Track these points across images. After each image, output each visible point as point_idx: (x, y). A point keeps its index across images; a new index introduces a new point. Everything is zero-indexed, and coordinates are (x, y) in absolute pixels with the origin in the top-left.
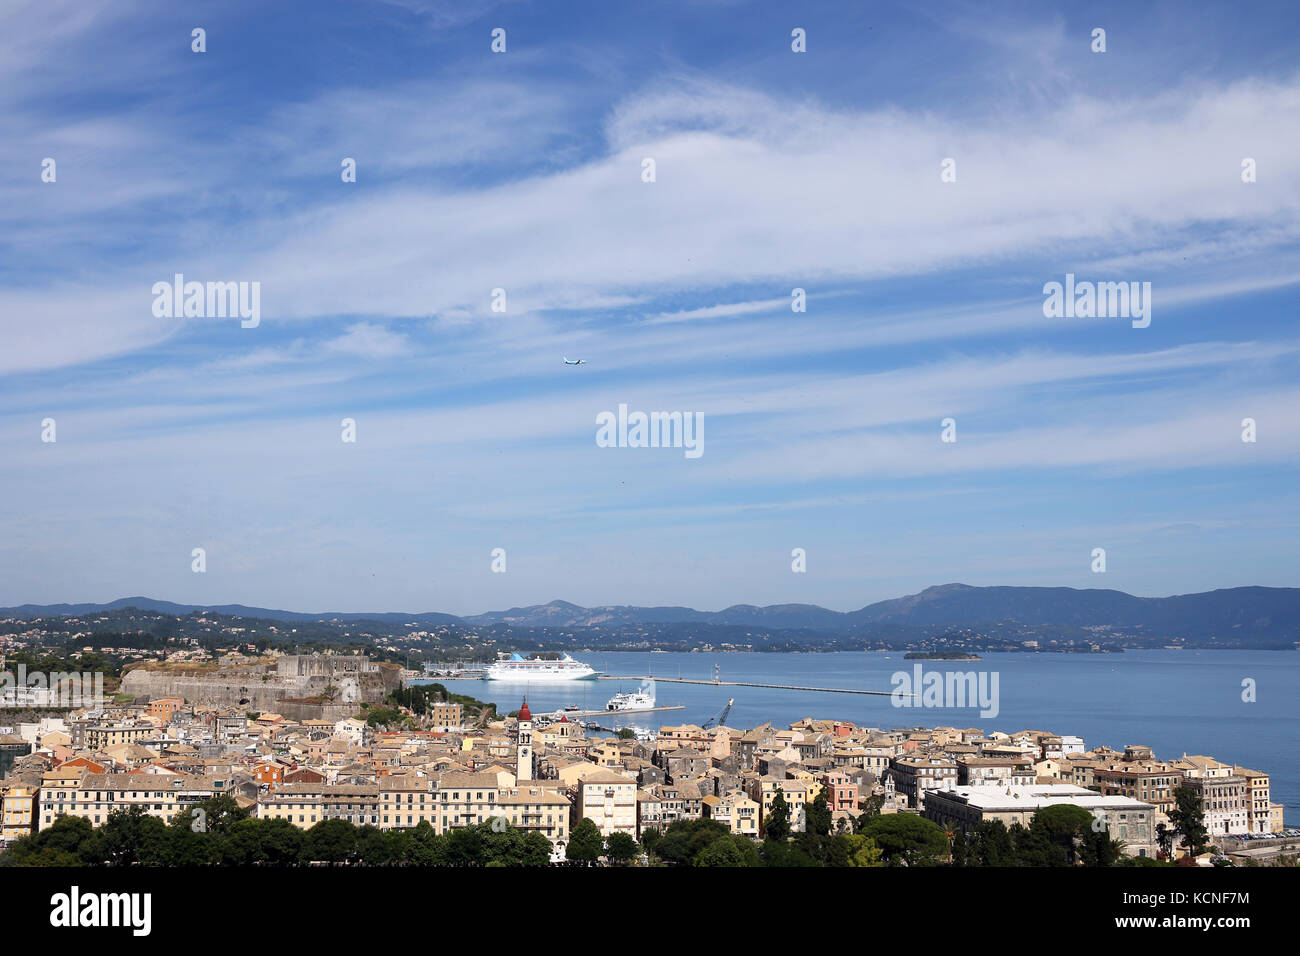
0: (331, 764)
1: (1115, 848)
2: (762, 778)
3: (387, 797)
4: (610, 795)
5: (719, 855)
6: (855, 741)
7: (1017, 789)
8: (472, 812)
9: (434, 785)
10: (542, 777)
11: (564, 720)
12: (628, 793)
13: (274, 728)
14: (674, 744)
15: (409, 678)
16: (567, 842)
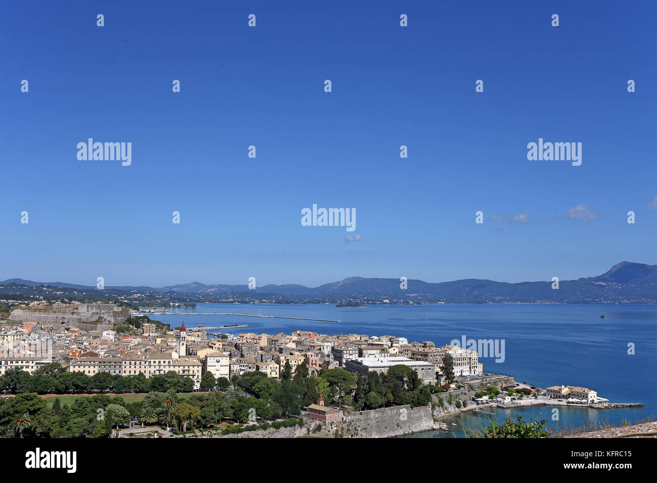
0: (101, 349)
1: (420, 381)
2: (280, 355)
3: (125, 363)
4: (218, 362)
5: (263, 386)
6: (318, 340)
7: (382, 359)
8: (161, 369)
9: (145, 358)
10: (190, 354)
11: (199, 331)
12: (226, 361)
13: (76, 334)
14: (245, 341)
15: (134, 313)
16: (200, 381)
